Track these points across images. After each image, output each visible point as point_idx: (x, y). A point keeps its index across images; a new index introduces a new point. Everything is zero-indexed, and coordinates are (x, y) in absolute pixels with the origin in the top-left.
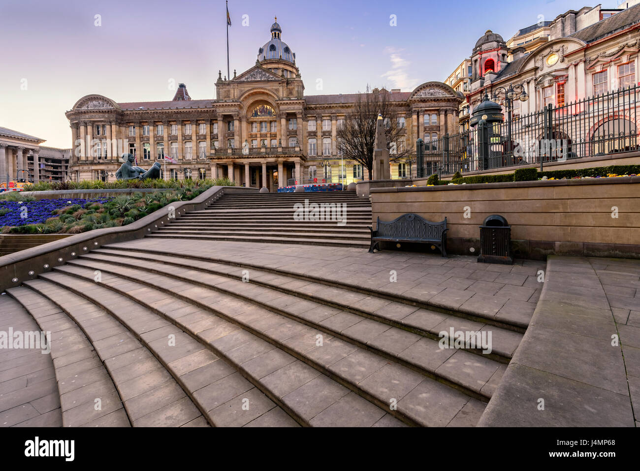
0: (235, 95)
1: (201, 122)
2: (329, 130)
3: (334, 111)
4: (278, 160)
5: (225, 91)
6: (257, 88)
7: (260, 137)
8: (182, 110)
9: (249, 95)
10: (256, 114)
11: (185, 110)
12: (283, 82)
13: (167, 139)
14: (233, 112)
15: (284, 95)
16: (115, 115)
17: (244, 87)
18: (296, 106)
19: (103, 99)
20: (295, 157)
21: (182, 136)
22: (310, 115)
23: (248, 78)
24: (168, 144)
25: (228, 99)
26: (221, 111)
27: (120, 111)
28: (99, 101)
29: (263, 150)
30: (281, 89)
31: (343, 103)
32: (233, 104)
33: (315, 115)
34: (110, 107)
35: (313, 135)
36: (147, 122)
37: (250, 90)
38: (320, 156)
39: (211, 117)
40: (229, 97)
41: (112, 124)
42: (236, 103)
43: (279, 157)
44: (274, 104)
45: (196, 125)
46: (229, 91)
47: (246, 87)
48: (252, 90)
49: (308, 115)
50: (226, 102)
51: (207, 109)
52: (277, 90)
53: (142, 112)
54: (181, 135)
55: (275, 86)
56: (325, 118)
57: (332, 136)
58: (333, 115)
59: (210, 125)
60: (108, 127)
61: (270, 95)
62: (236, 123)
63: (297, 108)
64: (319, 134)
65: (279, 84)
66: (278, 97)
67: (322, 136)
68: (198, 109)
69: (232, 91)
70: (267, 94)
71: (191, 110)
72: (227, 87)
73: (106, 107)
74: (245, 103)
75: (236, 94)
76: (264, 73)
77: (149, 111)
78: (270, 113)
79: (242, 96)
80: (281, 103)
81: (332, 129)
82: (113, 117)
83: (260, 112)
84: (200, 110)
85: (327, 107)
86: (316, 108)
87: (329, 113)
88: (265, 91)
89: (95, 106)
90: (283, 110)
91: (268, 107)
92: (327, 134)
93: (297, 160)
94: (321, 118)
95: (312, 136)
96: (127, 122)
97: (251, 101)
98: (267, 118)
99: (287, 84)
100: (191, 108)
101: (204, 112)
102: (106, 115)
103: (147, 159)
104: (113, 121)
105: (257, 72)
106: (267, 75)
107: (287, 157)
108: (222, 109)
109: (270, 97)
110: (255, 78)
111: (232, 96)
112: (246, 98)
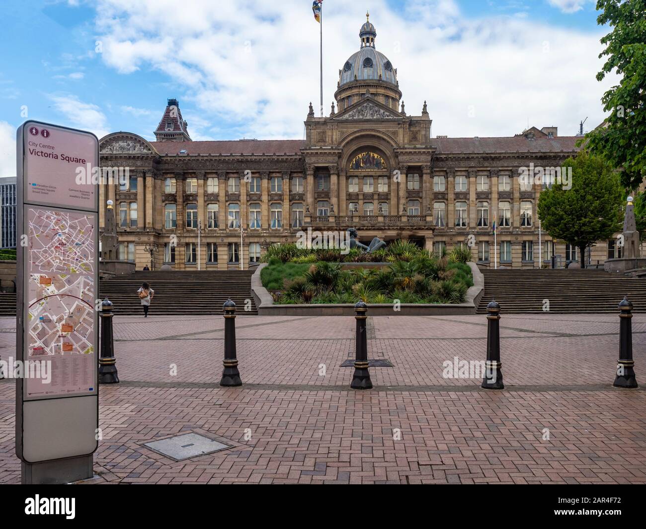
0: (334, 139)
1: (274, 175)
2: (464, 190)
3: (472, 164)
4: (401, 234)
5: (319, 133)
6: (366, 130)
7: (364, 199)
8: (249, 158)
9: (352, 140)
10: (357, 166)
11: (253, 158)
12: (404, 122)
13: (224, 199)
14: (329, 162)
15: (406, 141)
16: (152, 162)
17: (347, 128)
18: (423, 157)
19: (136, 139)
20: (427, 229)
21: (247, 195)
22: (438, 169)
23: (353, 116)
24: (226, 206)
25: (322, 144)
26: (312, 162)
27: (157, 157)
28: (129, 142)
29: (381, 219)
30: (401, 131)
31: (487, 154)
32: (332, 151)
33: (445, 169)
34: (145, 151)
35: (441, 197)
36: (194, 173)
37: (355, 132)
38: (451, 228)
39: (291, 169)
40: (324, 141)
41: (147, 175)
42: (336, 151)
43: (404, 229)
44: (388, 153)
45: (268, 179)
46: (324, 133)
47: (351, 129)
48: (358, 131)
49: (435, 169)
50: (321, 148)
51: (286, 157)
52: (395, 133)
53: (189, 158)
54: (245, 194)
55: (392, 128)
56: (459, 173)
57: (469, 199)
58: (471, 169)
59: (290, 179)
60: (140, 180)
61: (384, 139)
62: (334, 179)
63: (423, 161)
64: (451, 196)
65: (399, 124)
66: (396, 143)
67: (455, 200)
68: (274, 157)
69: (329, 133)
70: (379, 137)
71: (262, 158)
72: (322, 127)
73: (138, 150)
74: (345, 150)
75: (334, 137)
76: (376, 108)
77: (200, 158)
78: (378, 164)
79: (344, 140)
80: (402, 152)
81: (469, 189)
82: (148, 166)
83: (364, 163)
84: (275, 158)
85: (463, 158)
86: (447, 159)
87: (465, 167)
88: (378, 134)
89: (122, 148)
90: (404, 162)
91: (376, 156)
92: (461, 197)
93: (427, 234)
94: (454, 173)
95: (439, 199)
96: (164, 173)
97: (354, 147)
98: (374, 171)
99: (410, 125)
100: (264, 155)
101: (282, 161)
102: (139, 163)
103: (192, 228)
104: (149, 170)
105: (366, 107)
106: (382, 111)
107: (416, 229)
108: (313, 159)
109: (382, 142)
110: (363, 115)
111: (328, 139)
112: (348, 143)
